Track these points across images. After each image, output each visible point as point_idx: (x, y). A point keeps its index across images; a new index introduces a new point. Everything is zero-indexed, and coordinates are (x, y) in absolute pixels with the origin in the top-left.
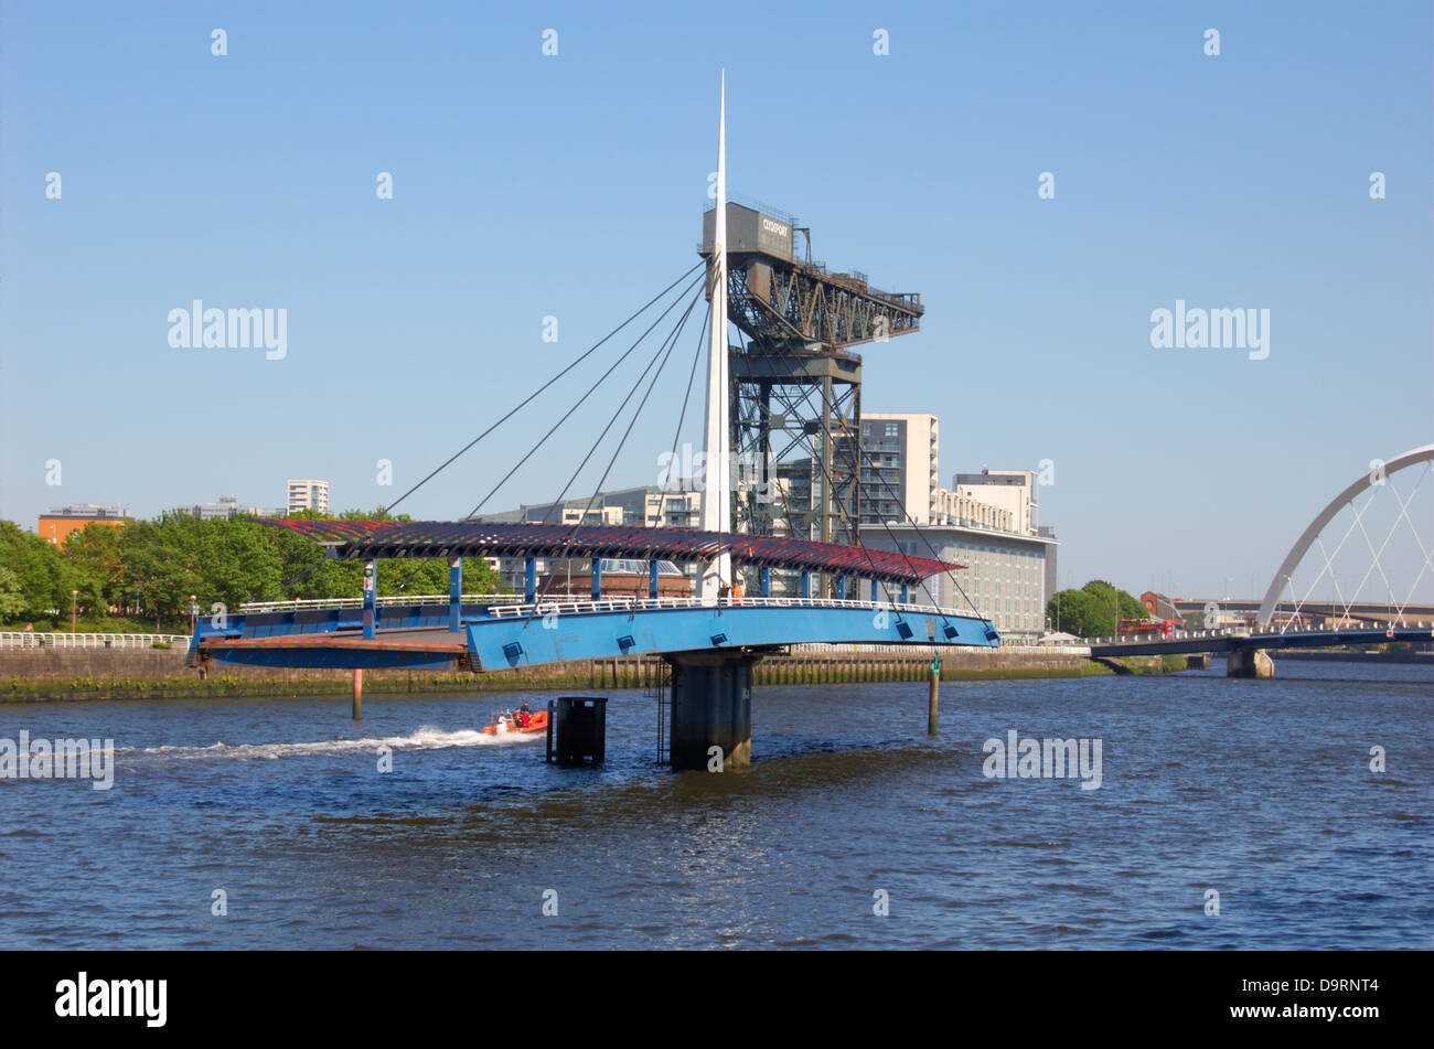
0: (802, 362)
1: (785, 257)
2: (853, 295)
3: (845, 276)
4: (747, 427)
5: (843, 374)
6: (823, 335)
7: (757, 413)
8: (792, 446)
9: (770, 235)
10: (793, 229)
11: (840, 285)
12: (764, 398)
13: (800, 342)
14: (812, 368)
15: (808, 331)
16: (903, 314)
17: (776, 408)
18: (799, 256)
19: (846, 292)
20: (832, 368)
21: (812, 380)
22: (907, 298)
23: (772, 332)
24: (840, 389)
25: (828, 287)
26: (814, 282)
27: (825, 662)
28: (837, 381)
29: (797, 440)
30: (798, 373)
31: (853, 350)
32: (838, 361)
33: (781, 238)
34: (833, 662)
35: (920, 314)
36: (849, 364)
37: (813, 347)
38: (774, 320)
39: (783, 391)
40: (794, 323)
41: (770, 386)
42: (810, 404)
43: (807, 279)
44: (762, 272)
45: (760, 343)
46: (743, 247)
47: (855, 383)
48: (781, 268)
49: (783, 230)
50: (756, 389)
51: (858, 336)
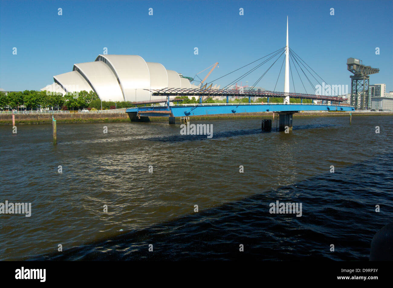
0: (361, 77)
1: (358, 64)
3: (368, 66)
4: (354, 85)
5: (366, 78)
6: (364, 73)
7: (356, 84)
8: (360, 88)
9: (356, 61)
10: (359, 60)
12: (357, 82)
13: (361, 74)
14: (362, 78)
15: (362, 73)
16: (376, 71)
17: (358, 82)
18: (361, 64)
19: (368, 68)
20: (365, 77)
21: (362, 79)
22: (377, 69)
23: (357, 73)
24: (366, 80)
25: (365, 68)
26: (363, 67)
28: (365, 79)
29: (361, 87)
30: (360, 78)
34: (364, 113)
35: (379, 71)
36: (368, 77)
37: (363, 75)
38: (357, 72)
39: (359, 81)
40: (360, 72)
41: (357, 80)
42: (362, 82)
43: (362, 67)
44: (355, 66)
45: (356, 75)
46: (352, 63)
47: (368, 79)
48: (358, 65)
49: (358, 61)
50: (355, 81)
51: (369, 74)
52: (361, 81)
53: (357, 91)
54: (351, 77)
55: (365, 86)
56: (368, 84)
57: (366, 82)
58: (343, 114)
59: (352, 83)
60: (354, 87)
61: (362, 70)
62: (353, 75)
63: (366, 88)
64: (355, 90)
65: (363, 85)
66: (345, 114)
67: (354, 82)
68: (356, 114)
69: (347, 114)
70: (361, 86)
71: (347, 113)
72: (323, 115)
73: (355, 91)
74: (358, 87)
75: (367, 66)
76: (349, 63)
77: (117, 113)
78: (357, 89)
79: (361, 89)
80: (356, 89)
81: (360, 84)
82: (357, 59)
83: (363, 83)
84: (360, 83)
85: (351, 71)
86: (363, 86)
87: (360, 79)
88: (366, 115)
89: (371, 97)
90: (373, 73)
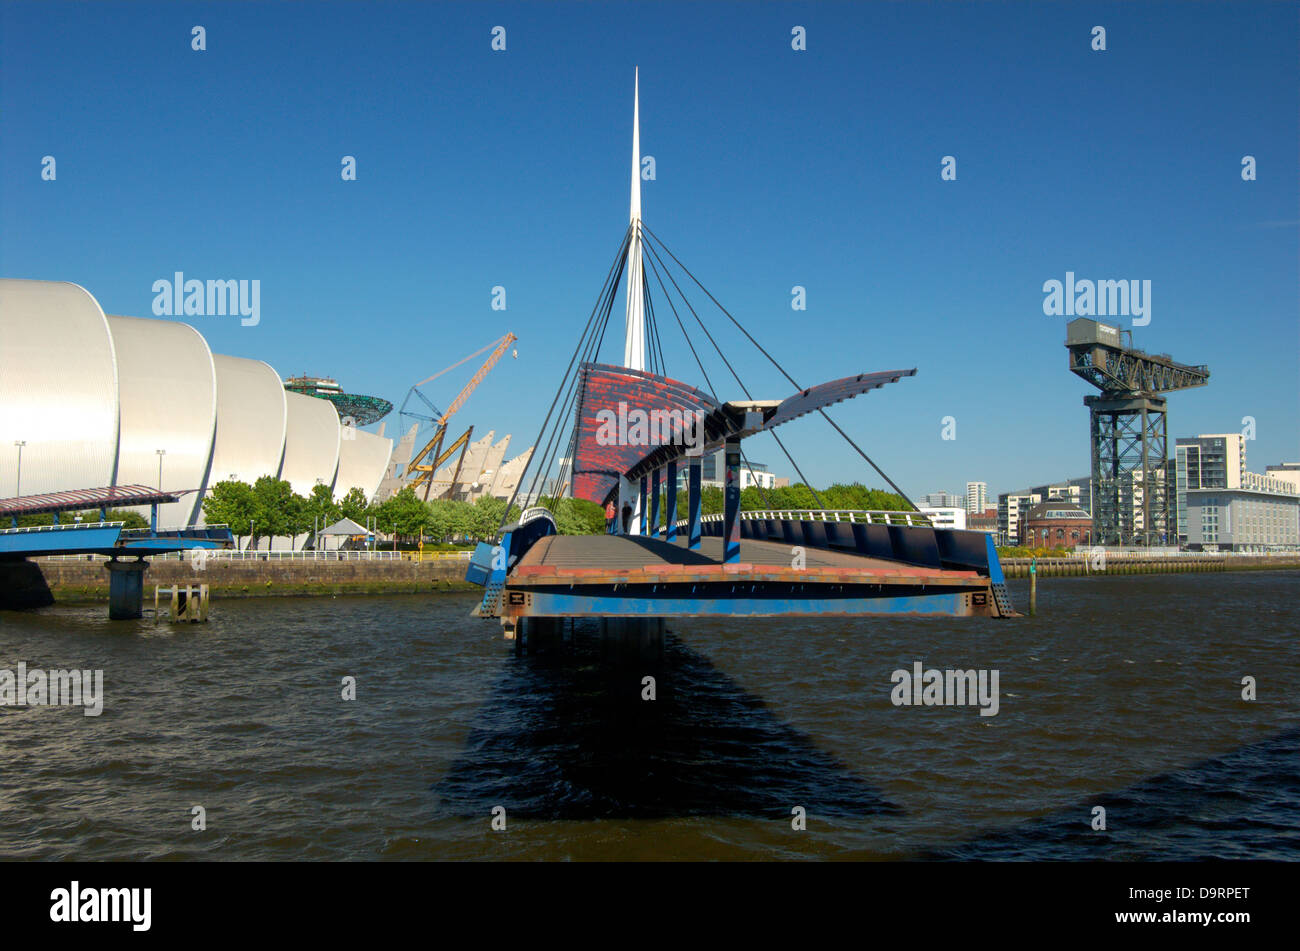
0: (1130, 401)
1: (1114, 344)
2: (1162, 366)
3: (1157, 357)
4: (1104, 438)
5: (1154, 407)
6: (1144, 386)
7: (1110, 431)
8: (1128, 449)
9: (1104, 334)
10: (1120, 332)
11: (1153, 361)
12: (1114, 423)
13: (1128, 391)
14: (1135, 405)
15: (1134, 385)
16: (1195, 376)
17: (1120, 426)
18: (1125, 344)
19: (1158, 364)
20: (1147, 403)
21: (1136, 412)
22: (1200, 368)
23: (1111, 386)
24: (1153, 417)
25: (1146, 362)
26: (1136, 359)
27: (1144, 562)
28: (1150, 411)
29: (1132, 446)
30: (1126, 408)
31: (1161, 395)
32: (1150, 400)
33: (1112, 335)
34: (1150, 562)
35: (1207, 376)
36: (1160, 402)
37: (1136, 394)
38: (1112, 379)
39: (1123, 418)
40: (1124, 381)
41: (1115, 415)
42: (1137, 424)
43: (1132, 357)
44: (1101, 354)
45: (1107, 393)
46: (1089, 341)
47: (1163, 413)
48: (1113, 351)
49: (1113, 331)
50: (1108, 418)
51: (1167, 388)
52: (1132, 420)
53: (1116, 463)
54: (1089, 401)
55: (1149, 440)
56: (1161, 432)
57: (1151, 426)
58: (1060, 564)
59: (1095, 429)
60: (1103, 444)
61: (1133, 372)
62: (1097, 392)
63: (1155, 450)
64: (1110, 457)
65: (1139, 437)
66: (1066, 567)
67: (1101, 425)
69: (1073, 567)
70: (1132, 441)
71: (1074, 563)
73: (1109, 466)
74: (1122, 446)
75: (1153, 357)
76: (1075, 342)
78: (1119, 454)
79: (1132, 453)
80: (1115, 454)
81: (1126, 430)
83: (1138, 430)
84: (1126, 426)
85: (1088, 376)
86: (1140, 443)
87: (1127, 412)
88: (1161, 571)
89: (1187, 490)
90: (1184, 385)
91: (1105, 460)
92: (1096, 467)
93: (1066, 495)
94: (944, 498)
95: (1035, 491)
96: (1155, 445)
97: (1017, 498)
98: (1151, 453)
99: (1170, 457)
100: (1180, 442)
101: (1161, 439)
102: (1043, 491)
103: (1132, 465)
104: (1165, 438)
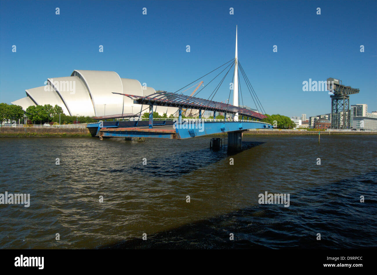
0: (341, 97)
1: (338, 84)
2: (349, 89)
3: (348, 87)
4: (334, 105)
5: (346, 98)
6: (344, 93)
7: (336, 103)
9: (335, 81)
10: (339, 81)
12: (337, 101)
13: (340, 94)
14: (342, 97)
15: (342, 93)
16: (356, 91)
17: (338, 102)
18: (340, 84)
20: (345, 97)
21: (342, 99)
22: (357, 89)
23: (337, 93)
24: (346, 100)
25: (345, 88)
26: (343, 87)
27: (343, 133)
28: (345, 99)
29: (341, 107)
30: (340, 98)
31: (348, 95)
33: (337, 82)
35: (359, 91)
36: (348, 97)
37: (342, 95)
40: (340, 92)
41: (337, 100)
42: (342, 102)
43: (341, 87)
44: (335, 86)
45: (335, 95)
47: (348, 99)
49: (337, 81)
50: (335, 100)
51: (349, 94)
52: (341, 101)
53: (337, 110)
54: (331, 96)
55: (345, 105)
57: (346, 102)
58: (322, 132)
59: (332, 103)
60: (334, 106)
61: (342, 90)
63: (346, 108)
64: (336, 109)
65: (343, 105)
66: (325, 133)
67: (334, 102)
68: (336, 133)
69: (326, 133)
70: (341, 105)
71: (327, 132)
72: (301, 133)
73: (335, 111)
74: (338, 106)
75: (347, 87)
77: (76, 127)
78: (338, 108)
79: (341, 108)
80: (337, 108)
81: (340, 103)
82: (337, 79)
83: (343, 103)
84: (340, 102)
86: (343, 106)
87: (340, 99)
88: (347, 135)
89: (353, 117)
90: (354, 93)
91: (335, 110)
92: (332, 111)
93: (325, 117)
94: (296, 118)
95: (318, 116)
96: (346, 106)
97: (313, 118)
98: (345, 108)
99: (349, 109)
100: (352, 106)
101: (348, 105)
102: (320, 116)
103: (341, 111)
104: (349, 105)
